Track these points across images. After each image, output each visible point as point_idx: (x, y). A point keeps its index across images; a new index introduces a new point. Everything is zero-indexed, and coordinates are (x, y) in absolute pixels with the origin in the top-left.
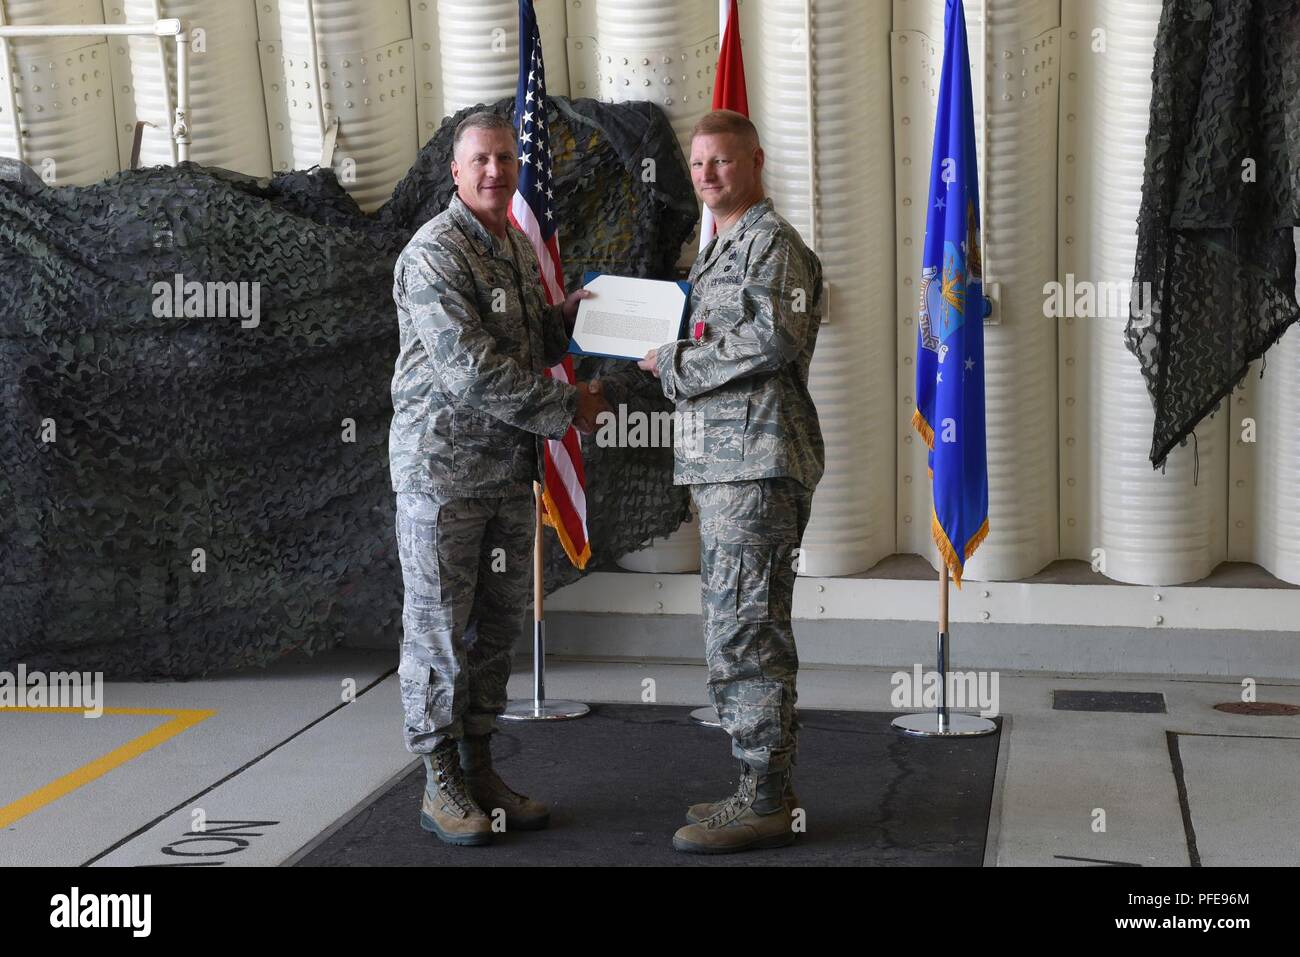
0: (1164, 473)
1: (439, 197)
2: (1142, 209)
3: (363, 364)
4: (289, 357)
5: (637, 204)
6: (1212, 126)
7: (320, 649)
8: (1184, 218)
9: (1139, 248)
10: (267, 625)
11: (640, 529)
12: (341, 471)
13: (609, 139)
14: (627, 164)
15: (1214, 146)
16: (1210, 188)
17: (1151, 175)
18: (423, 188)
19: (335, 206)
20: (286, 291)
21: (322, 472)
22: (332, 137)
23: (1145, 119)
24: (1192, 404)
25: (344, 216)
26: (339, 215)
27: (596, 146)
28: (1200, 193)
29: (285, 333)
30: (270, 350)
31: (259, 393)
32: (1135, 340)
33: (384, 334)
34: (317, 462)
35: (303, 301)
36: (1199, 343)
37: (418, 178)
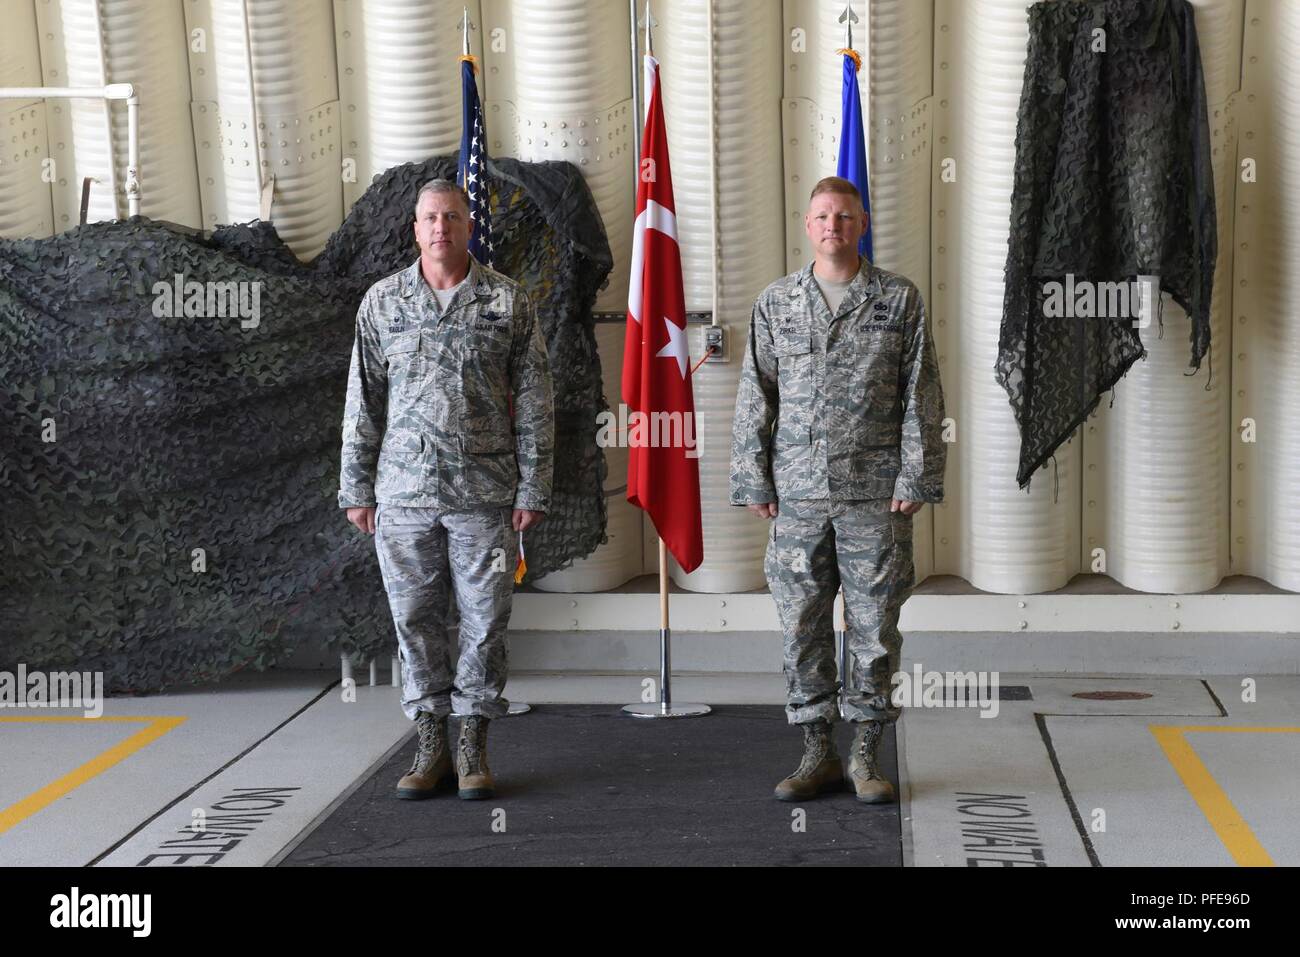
0: (1028, 492)
1: (373, 248)
2: (1008, 260)
3: (307, 402)
4: (241, 396)
5: (557, 255)
6: (1068, 187)
7: (270, 664)
8: (1044, 268)
9: (1007, 294)
10: (219, 643)
11: (561, 550)
12: (286, 501)
13: (532, 196)
14: (548, 218)
15: (1069, 204)
16: (1067, 241)
17: (1015, 229)
18: (357, 240)
19: (276, 256)
20: (237, 335)
21: (267, 502)
22: (269, 192)
23: (1010, 179)
24: (1052, 431)
25: (286, 266)
26: (282, 265)
27: (519, 202)
28: (1058, 246)
29: (237, 373)
30: (223, 390)
31: (211, 429)
32: (1004, 375)
33: (327, 375)
34: (263, 493)
35: (253, 344)
36: (1058, 378)
37: (353, 231)
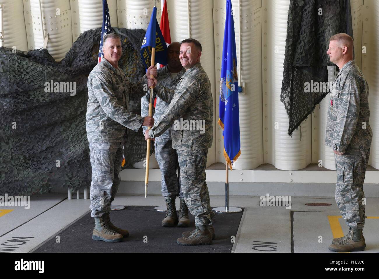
0: (292, 137)
1: (79, 57)
2: (285, 61)
3: (57, 107)
4: (34, 105)
5: (138, 59)
6: (304, 36)
7: (44, 192)
8: (296, 63)
9: (284, 72)
10: (28, 185)
11: (140, 155)
12: (50, 139)
13: (130, 40)
14: (135, 47)
15: (305, 43)
16: (304, 55)
17: (287, 51)
18: (74, 55)
19: (48, 60)
20: (33, 85)
21: (44, 139)
22: (47, 39)
23: (285, 34)
24: (300, 117)
25: (50, 63)
26: (49, 63)
27: (126, 42)
28: (301, 56)
29: (33, 98)
30: (29, 103)
31: (25, 116)
32: (283, 99)
33: (63, 98)
34: (43, 136)
35: (38, 88)
36: (302, 100)
37: (73, 52)
